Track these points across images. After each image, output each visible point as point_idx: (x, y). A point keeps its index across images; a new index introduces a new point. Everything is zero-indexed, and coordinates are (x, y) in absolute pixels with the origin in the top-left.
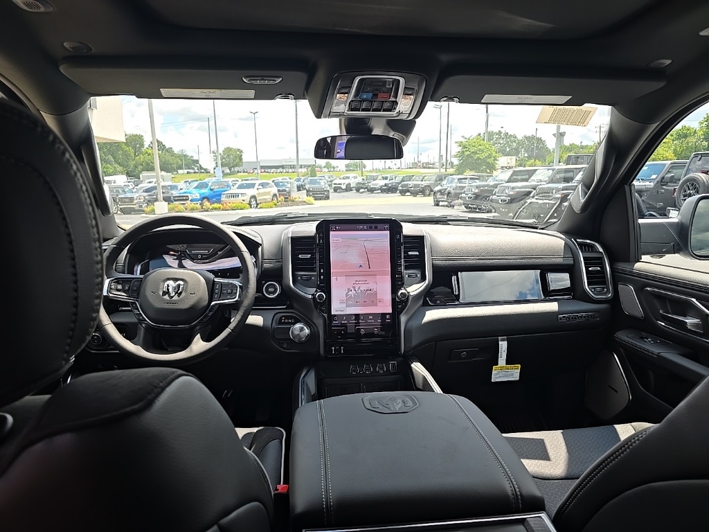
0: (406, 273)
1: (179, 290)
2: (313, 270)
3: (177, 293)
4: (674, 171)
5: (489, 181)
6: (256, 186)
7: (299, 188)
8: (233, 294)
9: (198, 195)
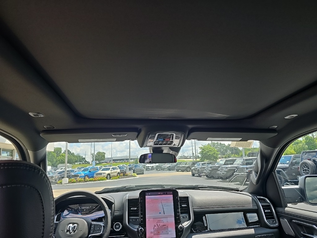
0: (181, 216)
1: (74, 229)
2: (137, 216)
3: (73, 230)
4: (296, 159)
5: (216, 164)
6: (111, 169)
7: (130, 169)
8: (100, 230)
9: (83, 174)
